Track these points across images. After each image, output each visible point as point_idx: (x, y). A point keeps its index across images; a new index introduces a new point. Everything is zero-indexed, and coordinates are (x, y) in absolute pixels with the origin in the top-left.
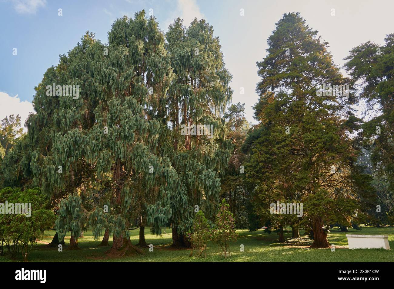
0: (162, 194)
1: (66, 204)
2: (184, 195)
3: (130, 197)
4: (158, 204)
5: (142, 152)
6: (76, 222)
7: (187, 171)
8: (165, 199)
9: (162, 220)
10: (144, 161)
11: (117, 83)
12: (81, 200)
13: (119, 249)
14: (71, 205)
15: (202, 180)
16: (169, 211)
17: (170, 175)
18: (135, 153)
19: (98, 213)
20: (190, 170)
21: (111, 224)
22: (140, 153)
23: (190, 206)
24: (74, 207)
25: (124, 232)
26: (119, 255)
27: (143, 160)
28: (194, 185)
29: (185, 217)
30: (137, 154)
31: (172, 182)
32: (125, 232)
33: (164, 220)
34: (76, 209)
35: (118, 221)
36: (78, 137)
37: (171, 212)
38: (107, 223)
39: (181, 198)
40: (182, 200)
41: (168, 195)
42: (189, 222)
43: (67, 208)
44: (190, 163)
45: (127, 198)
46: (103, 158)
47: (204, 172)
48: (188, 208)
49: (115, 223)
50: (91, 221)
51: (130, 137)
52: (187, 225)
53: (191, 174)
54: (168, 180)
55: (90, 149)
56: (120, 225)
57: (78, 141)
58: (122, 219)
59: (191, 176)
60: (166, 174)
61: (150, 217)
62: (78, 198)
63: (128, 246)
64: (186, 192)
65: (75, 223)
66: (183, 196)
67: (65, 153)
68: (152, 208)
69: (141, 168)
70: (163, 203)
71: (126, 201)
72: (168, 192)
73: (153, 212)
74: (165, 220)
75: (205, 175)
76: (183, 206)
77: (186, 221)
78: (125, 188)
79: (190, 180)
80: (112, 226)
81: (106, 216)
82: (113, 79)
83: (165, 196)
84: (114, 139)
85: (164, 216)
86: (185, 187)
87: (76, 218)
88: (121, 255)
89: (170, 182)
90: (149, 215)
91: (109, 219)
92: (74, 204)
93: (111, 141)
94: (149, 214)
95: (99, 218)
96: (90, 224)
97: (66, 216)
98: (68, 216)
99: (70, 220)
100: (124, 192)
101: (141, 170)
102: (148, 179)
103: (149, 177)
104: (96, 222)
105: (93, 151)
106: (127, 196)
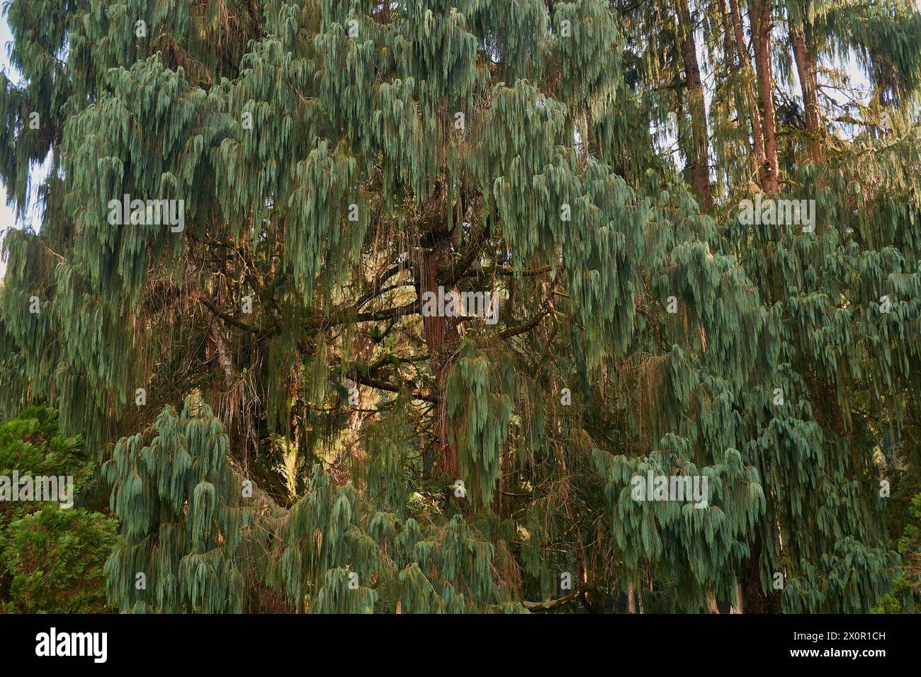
0: (683, 393)
2: (795, 421)
3: (497, 410)
4: (670, 448)
5: (533, 133)
6: (210, 562)
7: (794, 294)
8: (707, 418)
9: (710, 538)
10: (551, 187)
12: (225, 440)
14: (171, 465)
16: (742, 483)
17: (716, 282)
18: (493, 150)
19: (327, 510)
20: (808, 286)
21: (413, 570)
22: (519, 140)
23: (840, 475)
24: (189, 478)
27: (543, 177)
28: (844, 359)
29: (818, 535)
30: (503, 152)
31: (734, 326)
33: (718, 536)
34: (202, 487)
35: (448, 553)
36: (162, 92)
37: (756, 488)
38: (386, 564)
39: (782, 436)
40: (788, 443)
41: (724, 396)
42: (848, 560)
43: (152, 481)
44: (800, 252)
45: (480, 413)
46: (312, 188)
48: (826, 486)
49: (433, 563)
50: (293, 556)
51: (448, 59)
52: (834, 575)
53: (820, 303)
54: (710, 309)
55: (234, 155)
56: (465, 577)
57: (166, 118)
58: (471, 542)
59: (818, 313)
60: (691, 277)
61: (634, 522)
62: (209, 429)
64: (801, 403)
65: (202, 568)
66: (792, 425)
67: (102, 182)
69: (533, 224)
70: (701, 440)
71: (480, 436)
72: (719, 380)
74: (729, 541)
76: (803, 478)
77: (825, 556)
78: (465, 362)
79: (817, 335)
80: (421, 581)
81: (381, 526)
83: (705, 402)
84: (360, 71)
85: (720, 515)
86: (797, 377)
87: (208, 544)
89: (724, 323)
90: (628, 515)
91: (397, 542)
92: (184, 459)
93: (347, 92)
94: (623, 506)
95: (333, 534)
96: (287, 571)
97: (154, 528)
98: (166, 530)
99: (177, 554)
100: (465, 389)
101: (534, 237)
102: (584, 290)
103: (586, 282)
104: (319, 560)
105: (253, 163)
106: (484, 407)
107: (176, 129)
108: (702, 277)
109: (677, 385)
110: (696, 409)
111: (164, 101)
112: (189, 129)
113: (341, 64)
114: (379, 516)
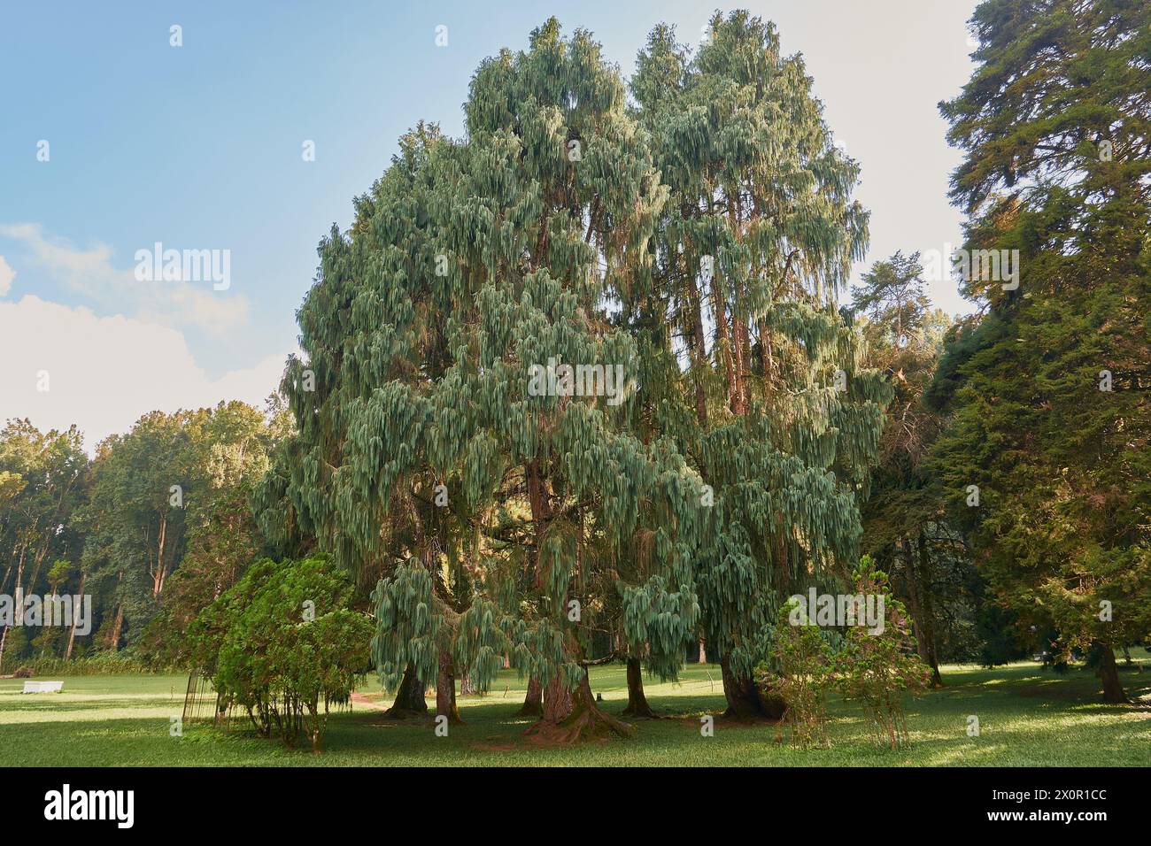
0: (663, 552)
1: (390, 594)
2: (742, 556)
3: (565, 566)
4: (655, 583)
5: (586, 428)
6: (423, 642)
7: (743, 481)
8: (676, 566)
9: (672, 631)
10: (594, 456)
11: (496, 240)
13: (562, 723)
14: (404, 594)
15: (792, 504)
16: (689, 603)
17: (683, 493)
18: (566, 435)
19: (481, 616)
20: (751, 476)
21: (521, 647)
22: (579, 432)
23: (766, 587)
24: (414, 600)
25: (563, 671)
26: (562, 738)
27: (589, 451)
28: (767, 522)
29: (752, 622)
30: (571, 437)
31: (693, 515)
32: (566, 669)
33: (676, 630)
34: (420, 605)
35: (540, 637)
36: (400, 402)
37: (696, 605)
38: (508, 643)
39: (733, 565)
40: (735, 569)
41: (684, 555)
42: (766, 638)
43: (394, 601)
44: (749, 456)
45: (557, 566)
46: (477, 457)
47: (798, 478)
48: (758, 594)
49: (532, 643)
50: (464, 640)
52: (758, 646)
53: (755, 487)
54: (680, 508)
55: (437, 436)
56: (548, 649)
57: (402, 415)
58: (552, 631)
59: (754, 493)
60: (670, 490)
61: (633, 622)
62: (422, 575)
63: (587, 714)
64: (745, 545)
65: (420, 645)
66: (739, 558)
67: (372, 449)
68: (637, 595)
69: (585, 475)
70: (671, 580)
71: (556, 580)
72: (684, 545)
73: (639, 608)
74: (681, 631)
75: (801, 488)
76: (743, 590)
77: (755, 634)
78: (550, 540)
79: (753, 506)
80: (526, 652)
81: (506, 623)
82: (484, 230)
83: (676, 557)
84: (500, 397)
85: (677, 619)
86: (743, 530)
87: (422, 633)
88: (567, 740)
89: (687, 515)
90: (630, 618)
91: (514, 632)
92: (411, 591)
93: (494, 405)
94: (628, 613)
95: (484, 630)
96: (460, 648)
97: (395, 624)
98: (401, 626)
99: (407, 639)
100: (549, 553)
101: (585, 481)
102: (610, 508)
103: (611, 502)
104: (477, 642)
105: (447, 440)
106: (559, 564)
107: (407, 419)
108: (675, 489)
109: (659, 549)
110: (671, 560)
111: (402, 406)
112: (413, 419)
113: (491, 391)
114: (505, 618)
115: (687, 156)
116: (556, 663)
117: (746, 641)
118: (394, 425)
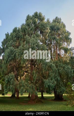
1: (8, 78)
3: (36, 75)
4: (49, 79)
7: (58, 68)
8: (52, 77)
9: (52, 86)
11: (28, 31)
12: (14, 76)
13: (33, 100)
14: (10, 78)
15: (66, 70)
16: (54, 82)
19: (22, 82)
20: (60, 67)
21: (28, 88)
23: (62, 82)
24: (11, 79)
25: (34, 92)
26: (33, 102)
28: (62, 73)
29: (60, 86)
31: (54, 70)
32: (35, 92)
34: (12, 80)
38: (26, 87)
39: (57, 78)
42: (62, 89)
44: (59, 64)
45: (34, 75)
48: (60, 83)
49: (30, 87)
51: (34, 48)
54: (52, 68)
55: (17, 54)
56: (32, 88)
57: (12, 51)
58: (33, 86)
59: (60, 69)
61: (46, 85)
63: (37, 99)
64: (59, 76)
65: (11, 87)
67: (7, 55)
68: (46, 81)
70: (51, 79)
71: (34, 77)
73: (47, 83)
74: (53, 87)
75: (67, 68)
78: (33, 71)
79: (60, 71)
82: (26, 29)
83: (52, 75)
85: (53, 85)
86: (59, 74)
87: (12, 84)
88: (34, 103)
92: (11, 77)
94: (45, 83)
95: (22, 84)
96: (18, 87)
97: (8, 83)
98: (9, 83)
99: (10, 85)
100: (33, 73)
101: (40, 62)
103: (43, 66)
104: (21, 86)
105: (19, 55)
106: (35, 75)
107: (13, 52)
108: (52, 66)
109: (49, 74)
111: (12, 50)
112: (14, 52)
114: (26, 83)
115: (52, 29)
116: (34, 91)
117: (59, 89)
118: (11, 53)
